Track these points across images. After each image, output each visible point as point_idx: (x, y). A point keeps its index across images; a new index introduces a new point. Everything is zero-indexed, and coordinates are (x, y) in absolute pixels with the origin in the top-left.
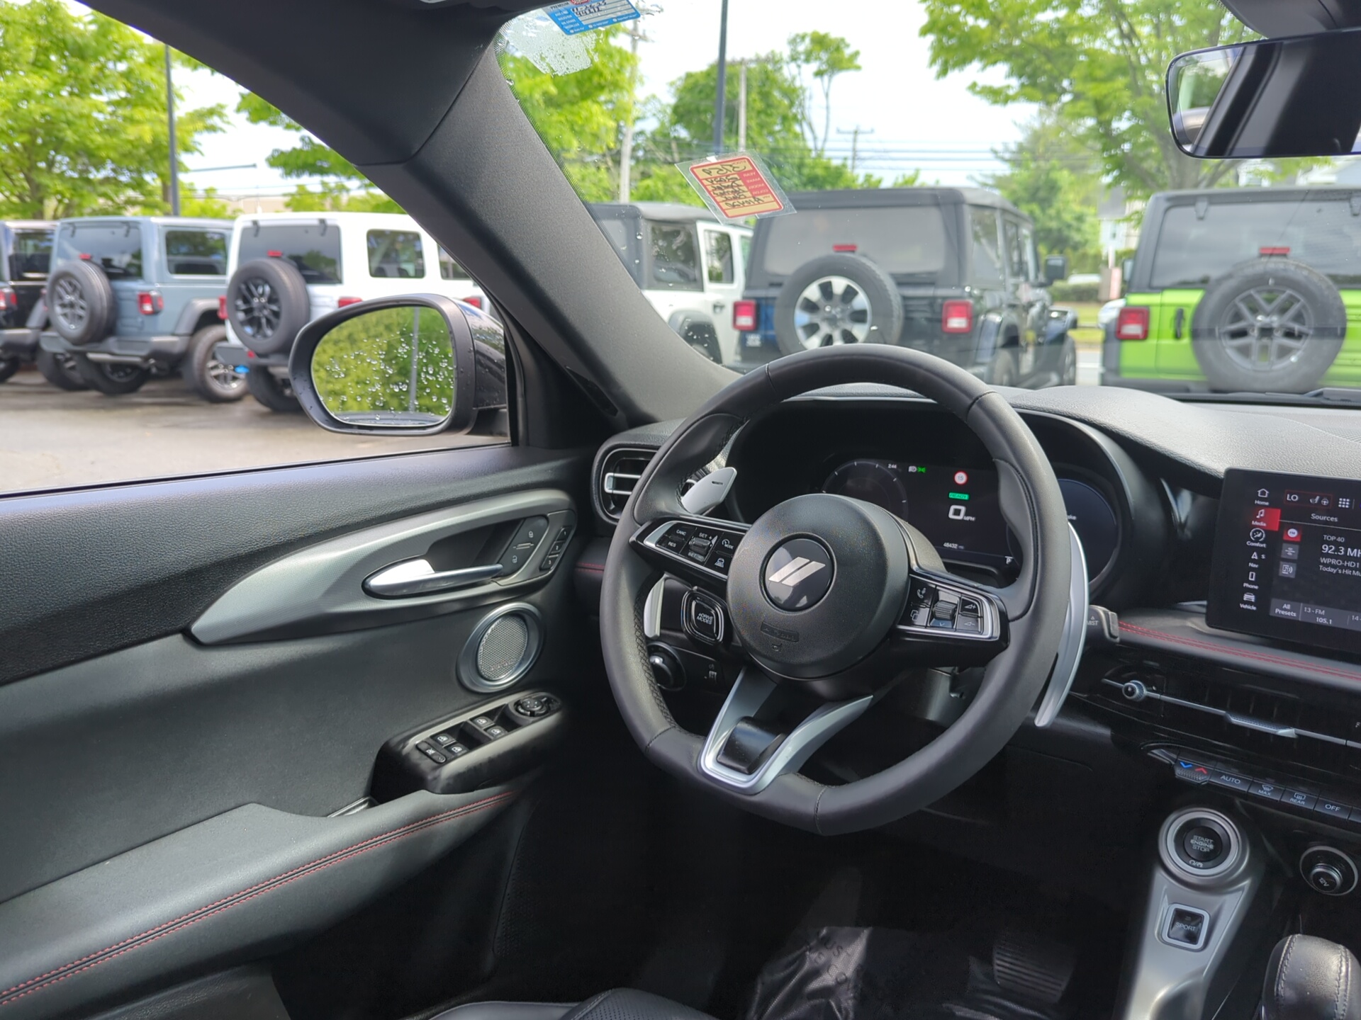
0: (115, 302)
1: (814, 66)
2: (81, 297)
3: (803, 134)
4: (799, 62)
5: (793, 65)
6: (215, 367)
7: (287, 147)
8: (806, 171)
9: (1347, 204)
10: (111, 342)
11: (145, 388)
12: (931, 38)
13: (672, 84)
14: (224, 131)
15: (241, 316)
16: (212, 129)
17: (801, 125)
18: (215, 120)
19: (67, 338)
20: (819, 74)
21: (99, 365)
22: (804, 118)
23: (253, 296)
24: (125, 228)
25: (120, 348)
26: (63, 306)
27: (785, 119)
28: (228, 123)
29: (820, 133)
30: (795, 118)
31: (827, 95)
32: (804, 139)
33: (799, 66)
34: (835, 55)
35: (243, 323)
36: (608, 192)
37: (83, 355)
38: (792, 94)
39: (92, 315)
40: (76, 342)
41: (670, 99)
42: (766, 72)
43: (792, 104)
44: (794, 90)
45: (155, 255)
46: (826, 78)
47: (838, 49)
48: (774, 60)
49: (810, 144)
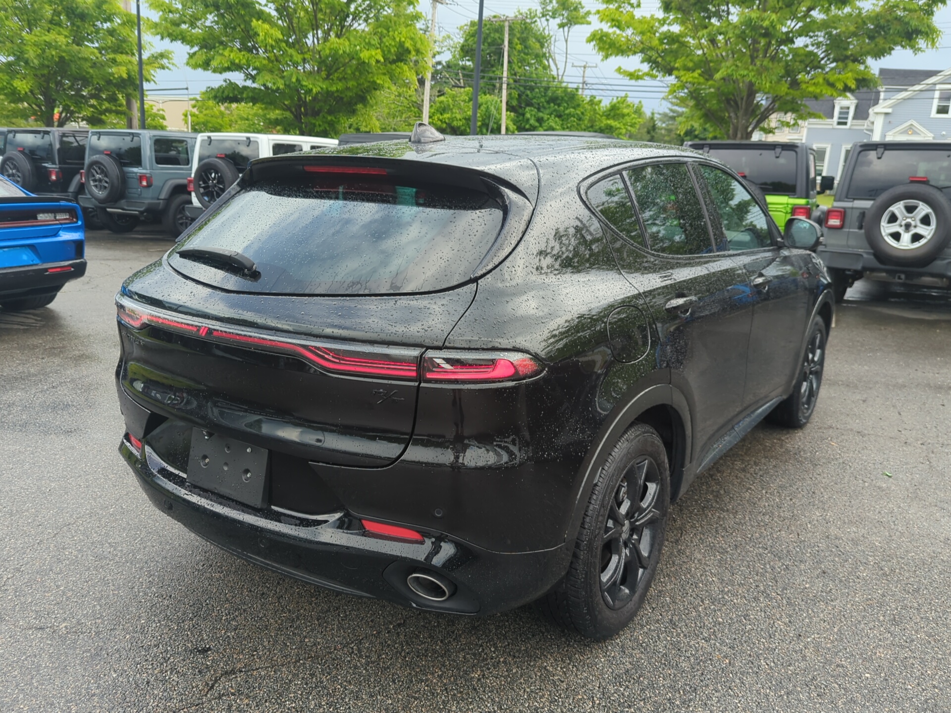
0: (124, 179)
1: (558, 21)
2: (106, 176)
3: (549, 66)
4: (548, 17)
5: (543, 19)
6: (181, 218)
7: (216, 85)
8: (550, 93)
9: (773, 152)
10: (123, 202)
11: (137, 229)
12: (593, 43)
13: (461, 28)
14: (170, 69)
15: (202, 190)
16: (163, 67)
17: (548, 61)
18: (165, 61)
19: (96, 199)
20: (562, 26)
21: (111, 214)
22: (550, 56)
23: (209, 180)
24: (131, 136)
25: (128, 206)
26: (95, 181)
27: (537, 56)
28: (173, 64)
29: (561, 66)
30: (544, 55)
31: (566, 41)
32: (551, 70)
33: (547, 20)
34: (574, 13)
35: (203, 195)
36: (415, 104)
37: (104, 209)
38: (542, 40)
39: (112, 186)
40: (101, 201)
41: (459, 40)
42: (525, 23)
43: (542, 46)
44: (544, 38)
45: (148, 152)
46: (566, 29)
47: (576, 9)
48: (532, 15)
49: (554, 73)
